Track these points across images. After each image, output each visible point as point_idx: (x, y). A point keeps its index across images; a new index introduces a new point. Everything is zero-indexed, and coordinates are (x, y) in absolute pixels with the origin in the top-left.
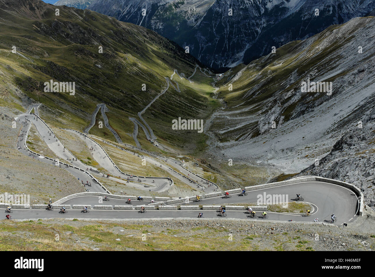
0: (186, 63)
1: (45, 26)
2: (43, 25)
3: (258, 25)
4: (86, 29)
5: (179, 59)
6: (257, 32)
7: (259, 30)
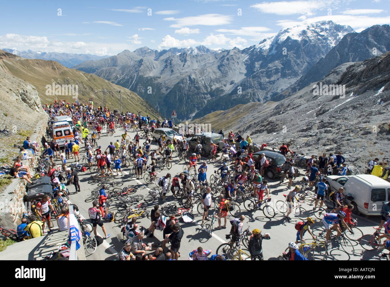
0: (153, 116)
1: (60, 81)
2: (59, 80)
3: (205, 98)
4: (88, 86)
5: (149, 113)
6: (204, 102)
7: (206, 102)
